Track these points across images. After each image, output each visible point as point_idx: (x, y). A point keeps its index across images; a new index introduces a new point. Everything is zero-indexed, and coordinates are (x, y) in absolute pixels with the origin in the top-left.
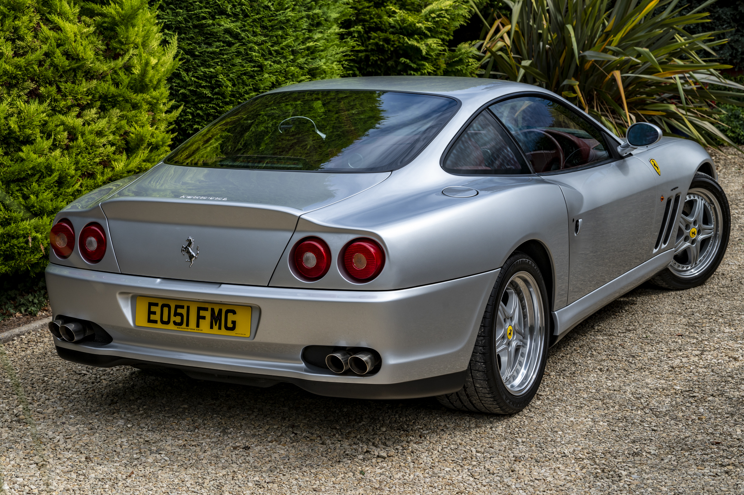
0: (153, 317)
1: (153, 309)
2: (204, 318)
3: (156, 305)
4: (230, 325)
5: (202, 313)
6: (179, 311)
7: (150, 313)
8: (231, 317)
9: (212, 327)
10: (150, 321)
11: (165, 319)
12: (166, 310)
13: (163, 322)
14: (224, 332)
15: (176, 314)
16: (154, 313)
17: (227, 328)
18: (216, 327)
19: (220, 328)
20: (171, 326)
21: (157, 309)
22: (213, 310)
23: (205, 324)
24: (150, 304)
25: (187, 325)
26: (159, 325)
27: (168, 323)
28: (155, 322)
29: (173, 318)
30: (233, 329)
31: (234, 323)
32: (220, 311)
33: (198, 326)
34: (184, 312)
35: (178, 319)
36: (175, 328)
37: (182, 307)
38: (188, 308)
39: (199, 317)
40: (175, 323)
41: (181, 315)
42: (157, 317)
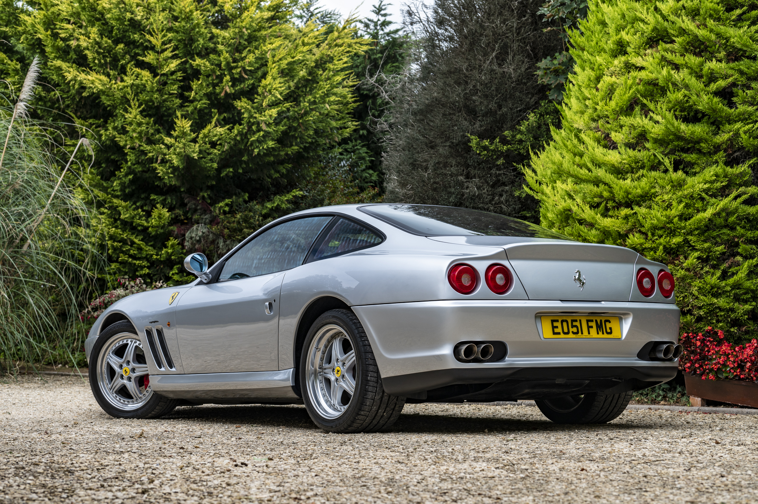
0: (556, 330)
1: (555, 324)
2: (592, 327)
3: (557, 321)
4: (609, 331)
5: (590, 324)
6: (574, 324)
7: (554, 327)
8: (608, 325)
9: (598, 333)
10: (554, 333)
11: (566, 330)
12: (565, 324)
13: (565, 333)
14: (606, 336)
15: (573, 326)
16: (557, 327)
17: (608, 333)
18: (600, 333)
19: (603, 333)
20: (571, 335)
21: (558, 324)
22: (596, 321)
23: (593, 331)
24: (553, 321)
25: (582, 333)
26: (562, 336)
27: (568, 333)
28: (559, 333)
29: (571, 330)
30: (611, 333)
31: (610, 328)
32: (601, 321)
33: (589, 333)
34: (578, 324)
35: (575, 330)
36: (574, 336)
37: (576, 321)
38: (580, 321)
39: (589, 327)
40: (573, 333)
41: (576, 326)
42: (559, 330)
